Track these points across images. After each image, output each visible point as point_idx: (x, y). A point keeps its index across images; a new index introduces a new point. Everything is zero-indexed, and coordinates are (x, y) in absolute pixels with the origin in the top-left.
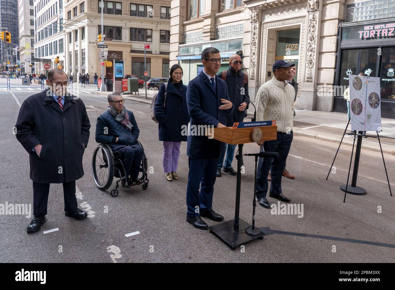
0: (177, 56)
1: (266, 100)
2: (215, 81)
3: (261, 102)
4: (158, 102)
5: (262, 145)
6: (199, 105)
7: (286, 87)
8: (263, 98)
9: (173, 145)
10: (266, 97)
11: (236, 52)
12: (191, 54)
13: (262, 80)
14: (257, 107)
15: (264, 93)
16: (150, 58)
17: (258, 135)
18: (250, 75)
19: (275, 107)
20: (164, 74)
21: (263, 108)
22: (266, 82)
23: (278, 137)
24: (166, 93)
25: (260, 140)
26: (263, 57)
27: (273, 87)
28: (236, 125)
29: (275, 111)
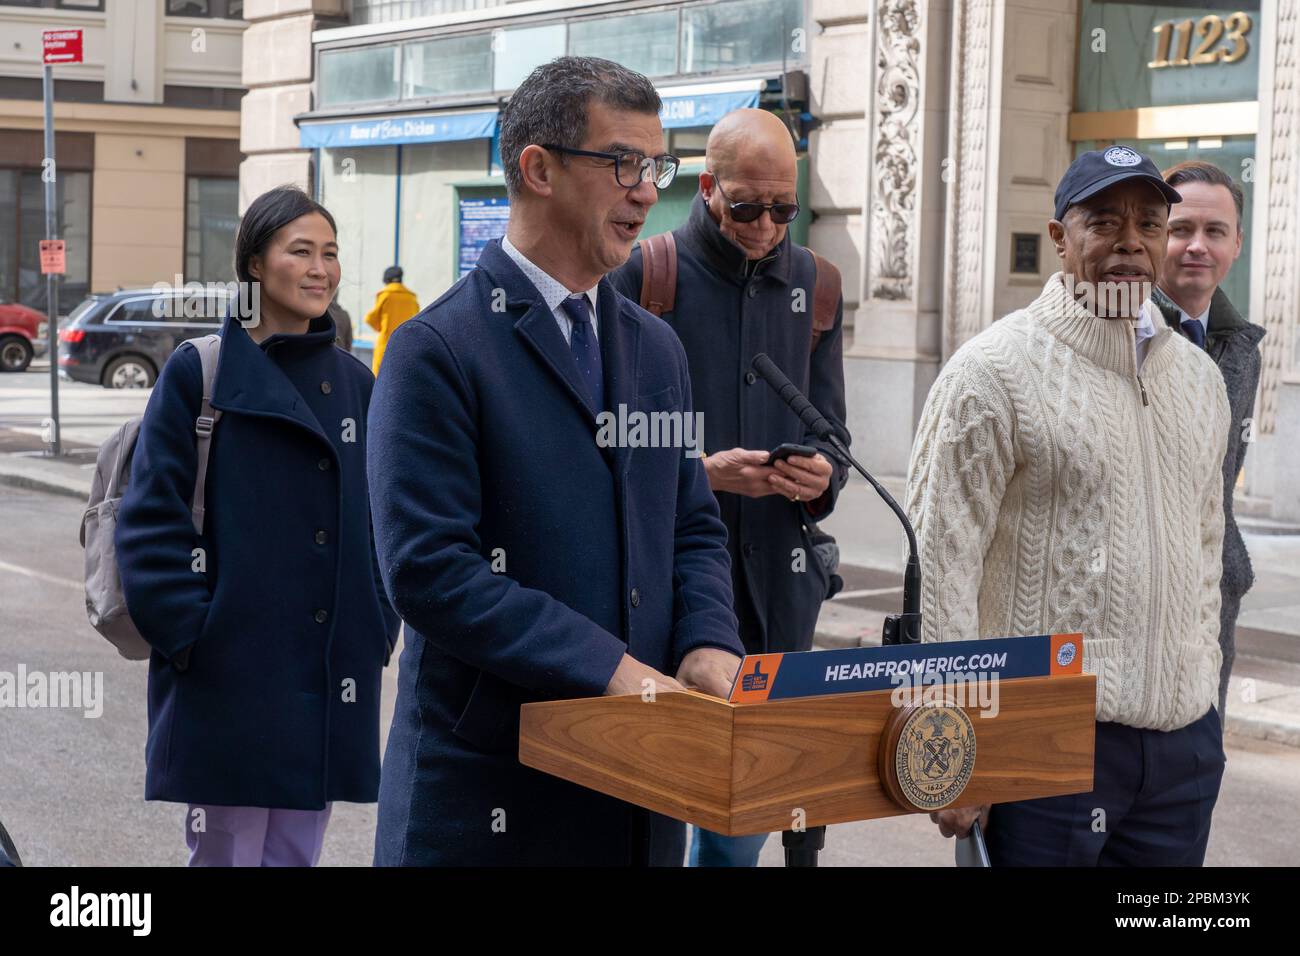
0: (297, 121)
1: (998, 466)
2: (594, 321)
3: (955, 484)
4: (147, 496)
5: (970, 833)
6: (467, 520)
7: (1149, 365)
8: (971, 449)
9: (262, 836)
10: (991, 445)
11: (757, 85)
12: (411, 99)
13: (967, 299)
14: (926, 525)
15: (979, 408)
16: (88, 139)
17: (936, 755)
18: (875, 269)
19: (1064, 527)
20: (194, 263)
21: (975, 532)
22: (999, 313)
23: (1101, 760)
24: (206, 420)
25: (956, 795)
26: (973, 116)
27: (1045, 361)
28: (757, 673)
29: (1070, 553)
